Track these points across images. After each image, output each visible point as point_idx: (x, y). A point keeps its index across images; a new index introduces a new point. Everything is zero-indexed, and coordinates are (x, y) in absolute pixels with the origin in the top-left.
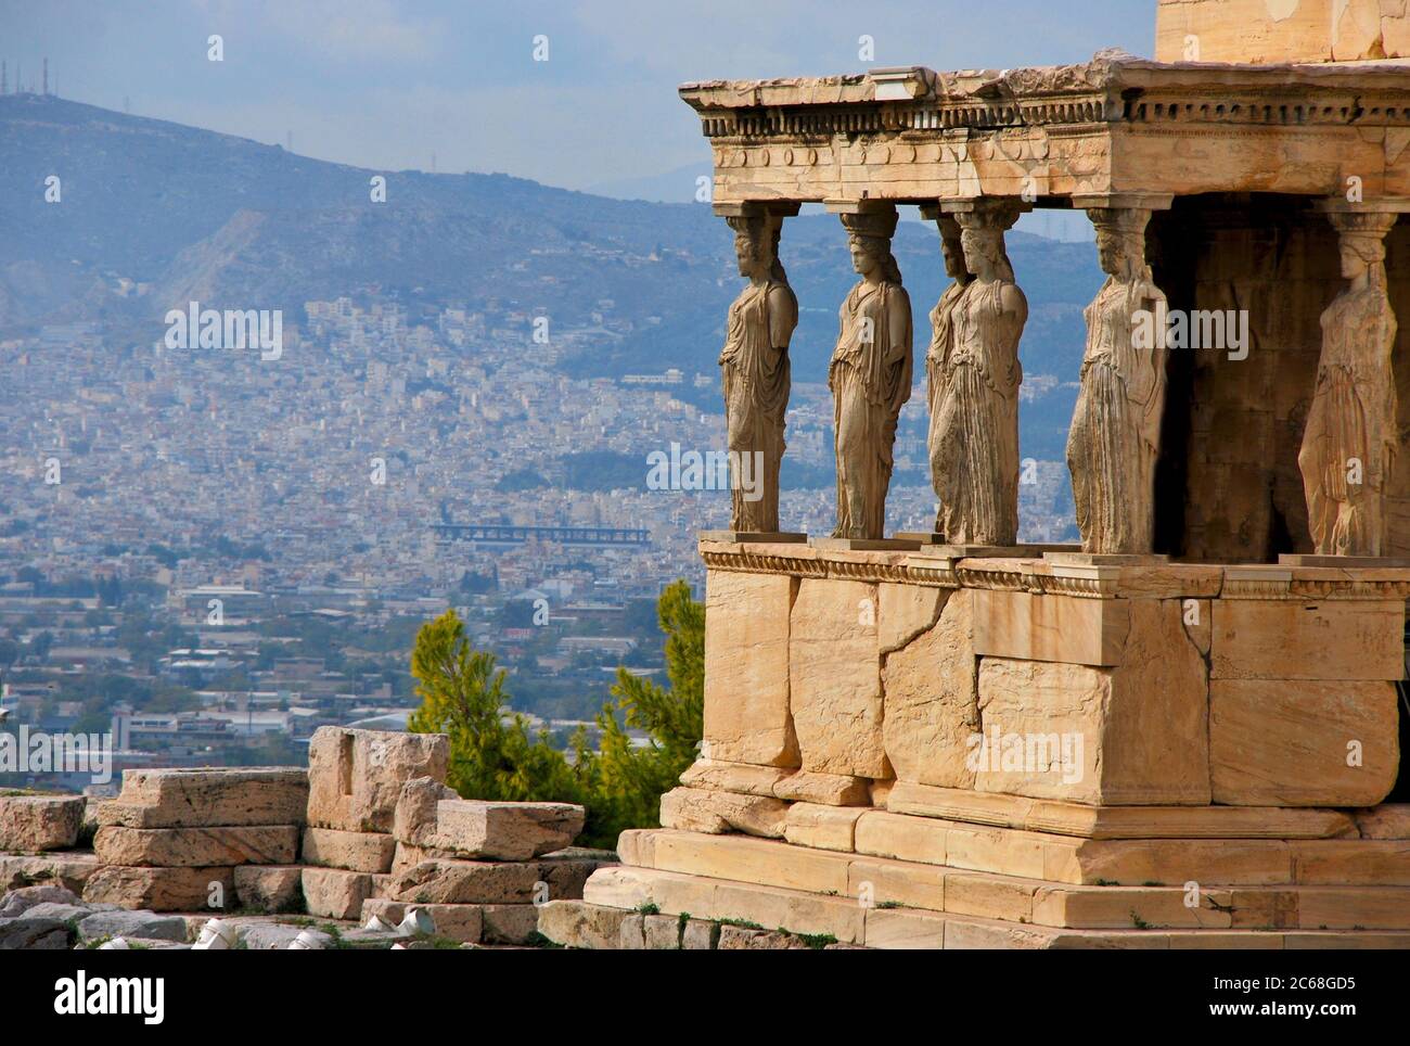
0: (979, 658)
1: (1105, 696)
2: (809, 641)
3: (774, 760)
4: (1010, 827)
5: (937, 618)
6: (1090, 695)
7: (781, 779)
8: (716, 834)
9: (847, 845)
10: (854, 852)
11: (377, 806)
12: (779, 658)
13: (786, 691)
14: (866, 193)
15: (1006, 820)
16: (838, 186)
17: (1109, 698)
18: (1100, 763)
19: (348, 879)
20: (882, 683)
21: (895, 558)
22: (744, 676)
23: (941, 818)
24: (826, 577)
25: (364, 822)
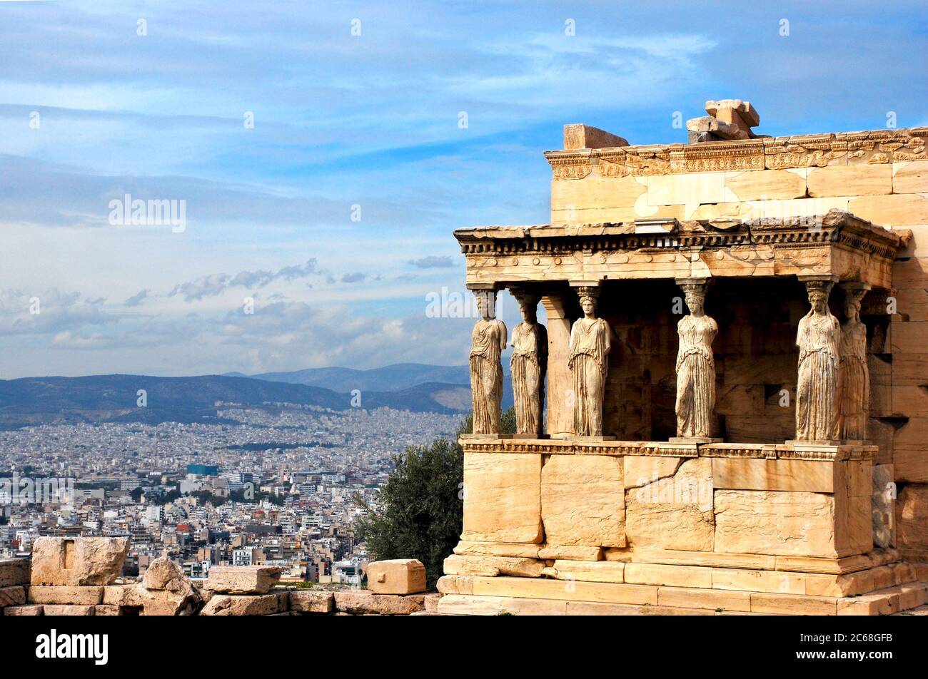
0: (715, 490)
1: (832, 507)
2: (559, 484)
3: (534, 541)
4: (762, 569)
5: (676, 472)
6: (822, 506)
7: (540, 550)
8: (496, 576)
9: (621, 580)
10: (624, 583)
11: (93, 573)
12: (533, 492)
13: (539, 508)
14: (606, 276)
15: (760, 566)
16: (581, 274)
17: (834, 508)
18: (833, 538)
19: (86, 609)
20: (625, 502)
21: (642, 444)
22: (501, 502)
23: (698, 566)
24: (574, 454)
25: (81, 581)
